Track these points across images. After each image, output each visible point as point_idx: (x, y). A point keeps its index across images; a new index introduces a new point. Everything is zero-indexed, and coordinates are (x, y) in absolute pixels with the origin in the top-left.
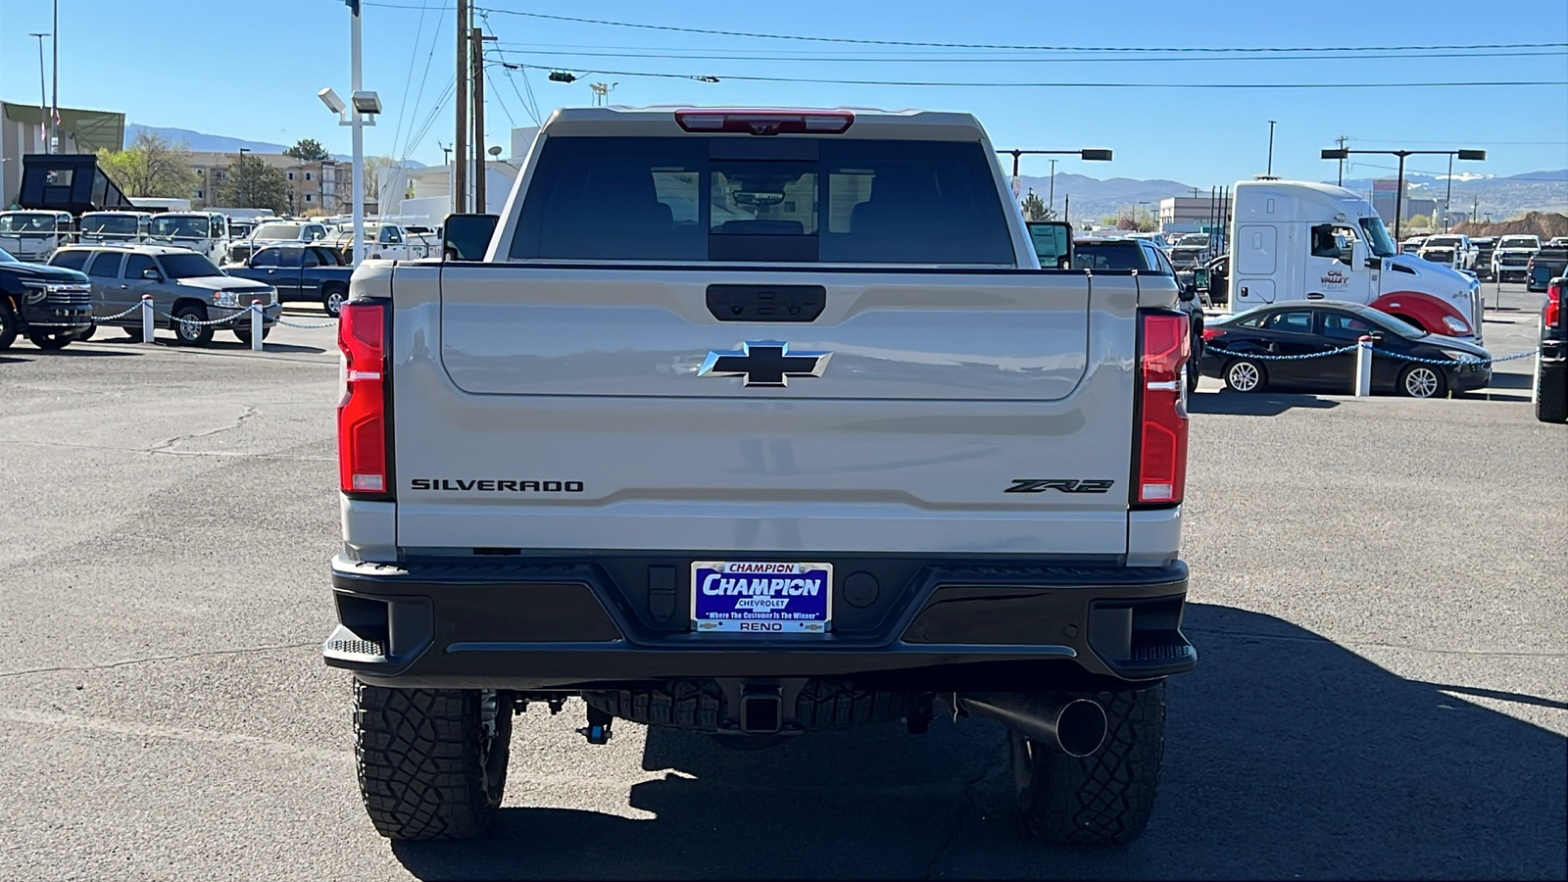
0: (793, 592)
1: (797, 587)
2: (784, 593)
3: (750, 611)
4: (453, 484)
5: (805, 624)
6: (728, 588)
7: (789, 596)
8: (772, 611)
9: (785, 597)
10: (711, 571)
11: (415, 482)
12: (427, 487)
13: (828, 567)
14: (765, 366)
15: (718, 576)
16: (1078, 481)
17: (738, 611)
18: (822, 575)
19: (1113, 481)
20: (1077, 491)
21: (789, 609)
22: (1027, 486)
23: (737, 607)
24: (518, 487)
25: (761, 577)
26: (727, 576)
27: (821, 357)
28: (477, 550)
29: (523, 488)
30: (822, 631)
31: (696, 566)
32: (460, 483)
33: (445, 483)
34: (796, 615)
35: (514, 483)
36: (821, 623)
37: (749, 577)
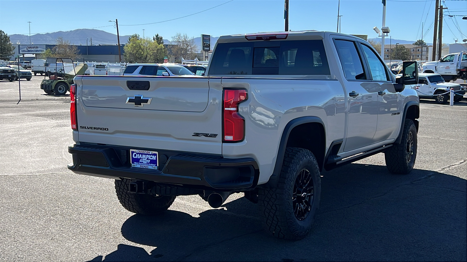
0: (151, 159)
1: (151, 157)
2: (149, 159)
3: (142, 163)
4: (87, 128)
5: (153, 167)
6: (138, 156)
7: (150, 160)
8: (147, 163)
9: (149, 160)
10: (134, 152)
11: (81, 127)
12: (83, 128)
13: (157, 153)
14: (138, 101)
15: (136, 153)
16: (209, 134)
17: (141, 162)
18: (155, 155)
19: (217, 135)
20: (209, 137)
21: (150, 163)
22: (197, 135)
23: (140, 161)
24: (97, 129)
25: (144, 154)
26: (138, 153)
27: (149, 99)
28: (98, 144)
29: (98, 129)
30: (156, 169)
31: (131, 150)
32: (88, 127)
33: (85, 127)
34: (152, 164)
35: (96, 128)
36: (156, 167)
37: (142, 154)
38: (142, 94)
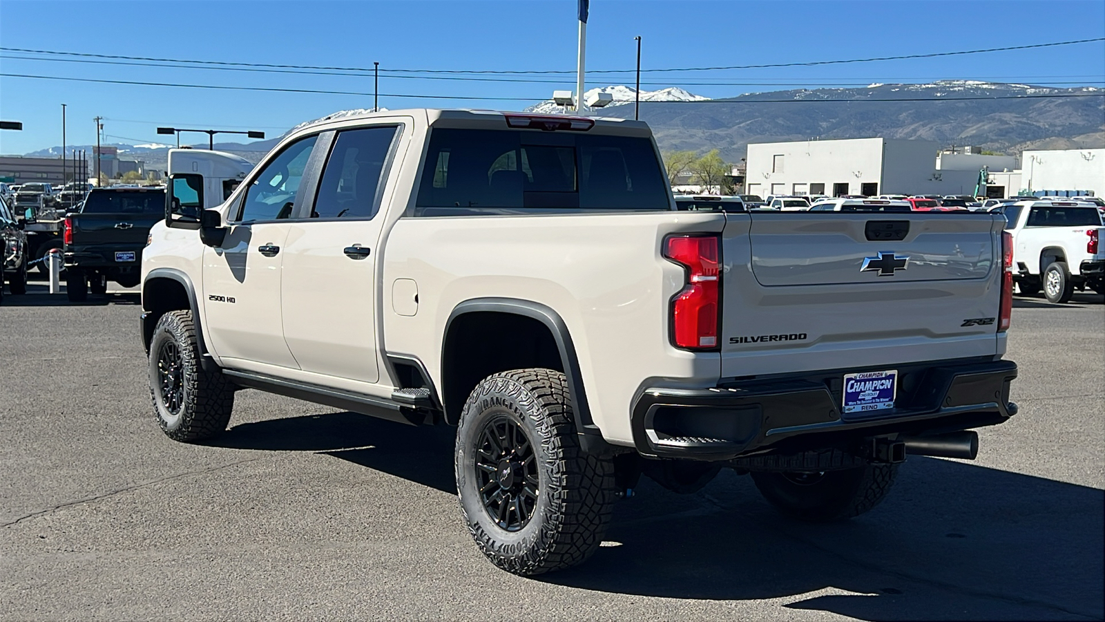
0: (881, 388)
1: (882, 384)
2: (878, 388)
3: (864, 399)
4: (749, 339)
5: (887, 404)
6: (857, 388)
7: (879, 390)
8: (873, 398)
9: (877, 390)
10: (851, 379)
11: (731, 339)
12: (737, 342)
13: (895, 372)
14: (887, 265)
15: (853, 381)
16: (984, 319)
17: (860, 400)
18: (892, 377)
19: (993, 318)
20: (983, 324)
21: (879, 397)
22: (968, 323)
23: (860, 398)
24: (778, 339)
25: (869, 380)
26: (857, 381)
27: (907, 259)
29: (780, 339)
30: (892, 407)
31: (846, 376)
32: (753, 338)
33: (746, 338)
34: (881, 400)
35: (777, 337)
36: (892, 403)
37: (865, 381)
38: (896, 249)
